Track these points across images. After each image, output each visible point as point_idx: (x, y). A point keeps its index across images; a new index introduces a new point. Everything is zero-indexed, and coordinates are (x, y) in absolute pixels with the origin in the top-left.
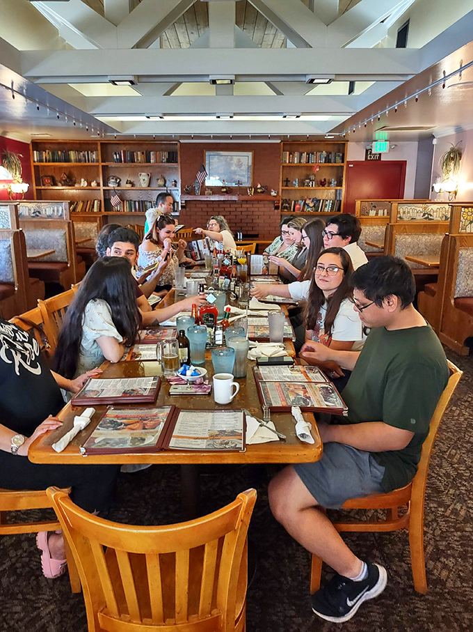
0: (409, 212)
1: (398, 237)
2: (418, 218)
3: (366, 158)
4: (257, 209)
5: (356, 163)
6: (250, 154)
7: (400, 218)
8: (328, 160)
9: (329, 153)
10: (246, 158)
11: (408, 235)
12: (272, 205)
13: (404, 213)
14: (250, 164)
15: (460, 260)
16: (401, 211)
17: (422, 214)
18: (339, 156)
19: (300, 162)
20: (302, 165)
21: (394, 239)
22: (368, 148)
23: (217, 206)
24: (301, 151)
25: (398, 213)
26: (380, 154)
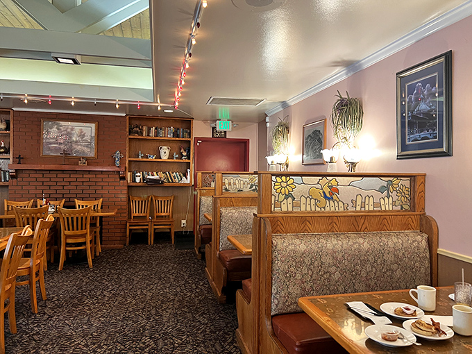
0: (235, 184)
1: (223, 210)
2: (245, 190)
3: (213, 135)
4: (100, 180)
5: (204, 140)
6: (93, 126)
7: (226, 189)
8: (176, 135)
9: (177, 129)
10: (89, 129)
11: (234, 209)
12: (117, 176)
13: (230, 184)
14: (93, 135)
15: (274, 254)
16: (226, 182)
17: (249, 186)
18: (186, 132)
19: (148, 135)
20: (149, 138)
21: (219, 214)
22: (213, 125)
23: (55, 176)
24: (150, 126)
25: (223, 184)
26: (225, 132)
